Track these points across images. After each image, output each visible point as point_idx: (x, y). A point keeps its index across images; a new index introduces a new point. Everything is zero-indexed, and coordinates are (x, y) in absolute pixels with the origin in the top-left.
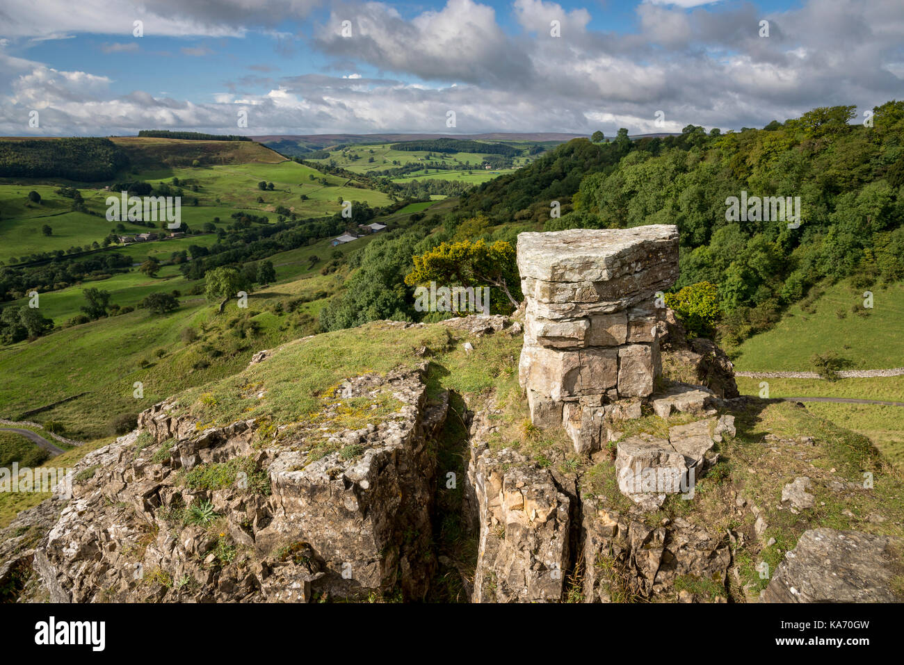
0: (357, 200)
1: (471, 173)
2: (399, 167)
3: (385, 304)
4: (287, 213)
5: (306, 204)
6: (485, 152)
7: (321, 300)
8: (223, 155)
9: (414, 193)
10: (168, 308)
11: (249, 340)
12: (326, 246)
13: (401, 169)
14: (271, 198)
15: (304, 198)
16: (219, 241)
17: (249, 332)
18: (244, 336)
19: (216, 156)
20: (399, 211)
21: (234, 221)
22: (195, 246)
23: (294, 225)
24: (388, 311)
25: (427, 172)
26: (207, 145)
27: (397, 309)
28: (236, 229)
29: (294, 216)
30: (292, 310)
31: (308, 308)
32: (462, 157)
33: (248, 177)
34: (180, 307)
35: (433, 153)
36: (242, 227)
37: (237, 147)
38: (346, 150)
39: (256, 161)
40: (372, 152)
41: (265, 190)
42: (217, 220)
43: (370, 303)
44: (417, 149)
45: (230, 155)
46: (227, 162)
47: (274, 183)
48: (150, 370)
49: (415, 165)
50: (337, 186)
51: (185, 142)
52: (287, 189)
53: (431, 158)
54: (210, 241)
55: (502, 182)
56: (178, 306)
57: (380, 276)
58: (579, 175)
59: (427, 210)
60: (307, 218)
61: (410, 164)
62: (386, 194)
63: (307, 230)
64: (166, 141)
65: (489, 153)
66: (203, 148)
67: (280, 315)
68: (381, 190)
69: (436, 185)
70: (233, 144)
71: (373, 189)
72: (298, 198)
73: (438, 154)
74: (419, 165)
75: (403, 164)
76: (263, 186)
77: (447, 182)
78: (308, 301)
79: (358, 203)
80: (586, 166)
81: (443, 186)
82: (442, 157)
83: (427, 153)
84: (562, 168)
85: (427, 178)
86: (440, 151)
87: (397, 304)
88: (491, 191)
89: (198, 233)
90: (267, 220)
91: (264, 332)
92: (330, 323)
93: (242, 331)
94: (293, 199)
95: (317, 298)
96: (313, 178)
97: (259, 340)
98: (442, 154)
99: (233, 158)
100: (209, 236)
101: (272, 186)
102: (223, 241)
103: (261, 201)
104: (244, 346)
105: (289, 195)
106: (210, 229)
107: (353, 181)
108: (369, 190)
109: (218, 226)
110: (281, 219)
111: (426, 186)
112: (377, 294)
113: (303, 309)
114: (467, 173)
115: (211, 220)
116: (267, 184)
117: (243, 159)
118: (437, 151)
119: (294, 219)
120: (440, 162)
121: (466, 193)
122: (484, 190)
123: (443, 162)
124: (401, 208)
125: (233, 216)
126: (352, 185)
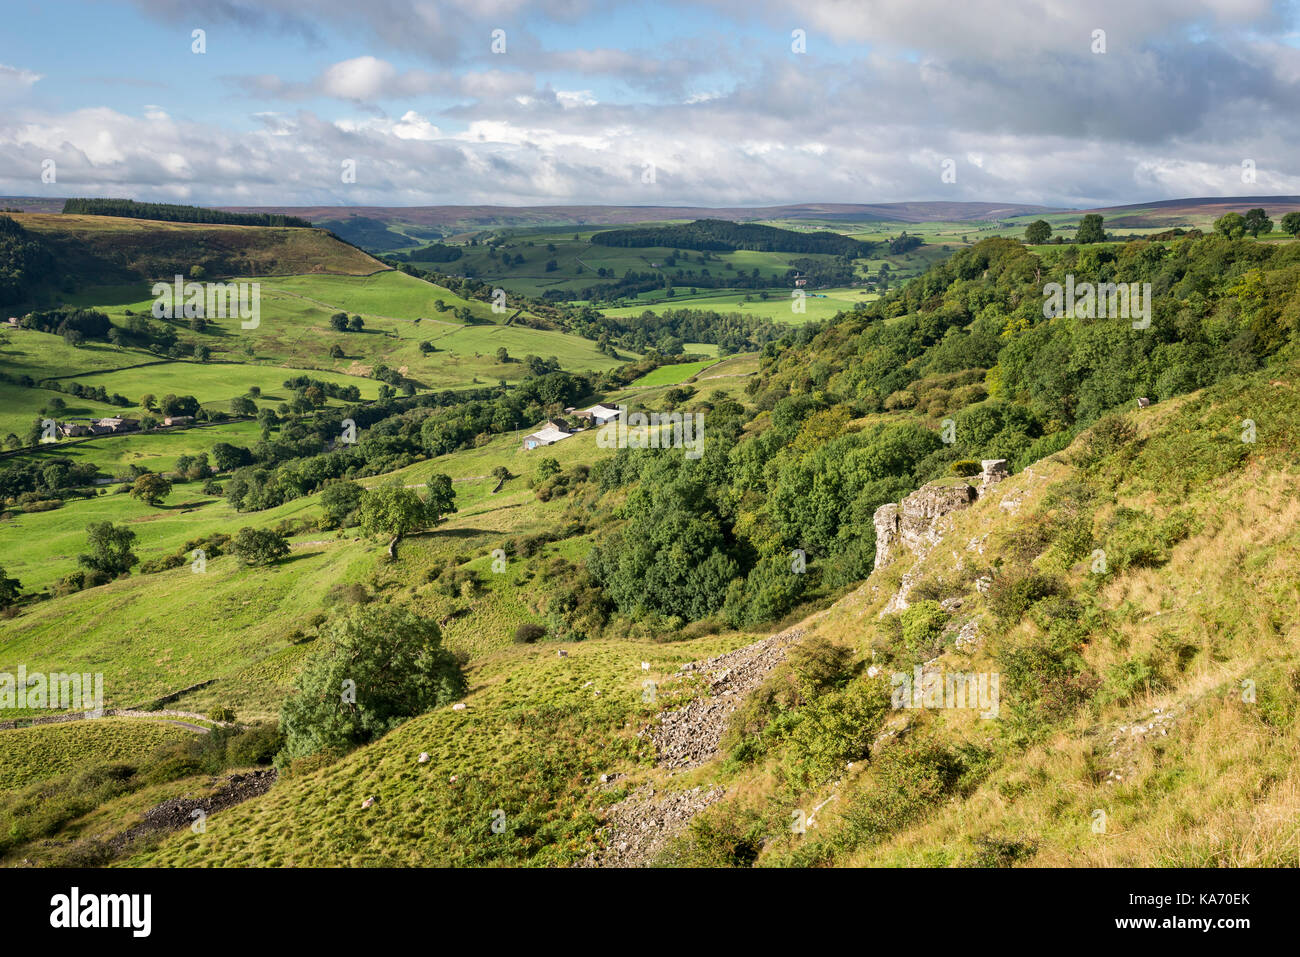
0: (536, 354)
1: (765, 297)
2: (612, 282)
3: (696, 541)
4: (398, 380)
5: (433, 360)
6: (792, 250)
7: (574, 539)
8: (253, 256)
9: (649, 339)
10: (271, 554)
11: (466, 600)
12: (514, 449)
13: (617, 286)
14: (357, 346)
15: (428, 348)
16: (266, 435)
17: (465, 587)
18: (457, 593)
19: (238, 257)
20: (638, 381)
21: (291, 397)
22: (227, 446)
23: (413, 406)
24: (700, 551)
25: (671, 294)
26: (226, 233)
27: (715, 549)
28: (298, 411)
29: (412, 386)
30: (531, 553)
31: (556, 550)
32: (745, 257)
33: (308, 303)
34: (293, 554)
35: (682, 252)
36: (308, 406)
37: (282, 239)
38: (498, 244)
39: (323, 269)
41: (344, 329)
42: (256, 391)
43: (674, 538)
44: (649, 243)
45: (268, 255)
46: (261, 270)
47: (363, 317)
48: (309, 645)
49: (645, 277)
50: (493, 323)
51: (173, 227)
52: (390, 329)
53: (677, 262)
54: (249, 437)
55: (844, 327)
56: (287, 551)
57: (678, 499)
58: (997, 321)
59: (695, 380)
60: (439, 390)
61: (634, 276)
62: (595, 343)
63: (468, 418)
64: (132, 225)
65: (802, 251)
66: (212, 241)
67: (513, 561)
68: (582, 333)
69: (694, 322)
70: (273, 234)
71: (566, 330)
72: (414, 347)
73: (695, 254)
74: (653, 277)
75: (620, 274)
76: (341, 323)
77: (717, 317)
78: (553, 539)
79: (539, 360)
80: (1012, 301)
81: (709, 326)
82: (701, 261)
83: (670, 251)
84: (965, 302)
85: (676, 307)
86: (698, 247)
87: (715, 542)
88: (825, 344)
89: (222, 419)
90: (358, 393)
91: (488, 586)
92: (606, 569)
93: (453, 586)
94: (405, 351)
95: (568, 535)
96: (442, 307)
97: (482, 600)
98: (700, 254)
99: (273, 263)
100: (244, 424)
101: (359, 322)
102: (275, 436)
103: (339, 354)
104: (458, 608)
105: (395, 343)
106: (246, 409)
107: (524, 315)
108: (557, 334)
109: (259, 403)
110: (387, 393)
111: (673, 324)
112: (685, 525)
113: (549, 552)
114: (756, 297)
115: (243, 391)
116: (351, 317)
117: (297, 265)
118: (691, 248)
119: (412, 392)
120: (698, 270)
121: (771, 348)
122: (810, 341)
123: (705, 272)
124: (641, 374)
125: (288, 385)
126: (522, 322)
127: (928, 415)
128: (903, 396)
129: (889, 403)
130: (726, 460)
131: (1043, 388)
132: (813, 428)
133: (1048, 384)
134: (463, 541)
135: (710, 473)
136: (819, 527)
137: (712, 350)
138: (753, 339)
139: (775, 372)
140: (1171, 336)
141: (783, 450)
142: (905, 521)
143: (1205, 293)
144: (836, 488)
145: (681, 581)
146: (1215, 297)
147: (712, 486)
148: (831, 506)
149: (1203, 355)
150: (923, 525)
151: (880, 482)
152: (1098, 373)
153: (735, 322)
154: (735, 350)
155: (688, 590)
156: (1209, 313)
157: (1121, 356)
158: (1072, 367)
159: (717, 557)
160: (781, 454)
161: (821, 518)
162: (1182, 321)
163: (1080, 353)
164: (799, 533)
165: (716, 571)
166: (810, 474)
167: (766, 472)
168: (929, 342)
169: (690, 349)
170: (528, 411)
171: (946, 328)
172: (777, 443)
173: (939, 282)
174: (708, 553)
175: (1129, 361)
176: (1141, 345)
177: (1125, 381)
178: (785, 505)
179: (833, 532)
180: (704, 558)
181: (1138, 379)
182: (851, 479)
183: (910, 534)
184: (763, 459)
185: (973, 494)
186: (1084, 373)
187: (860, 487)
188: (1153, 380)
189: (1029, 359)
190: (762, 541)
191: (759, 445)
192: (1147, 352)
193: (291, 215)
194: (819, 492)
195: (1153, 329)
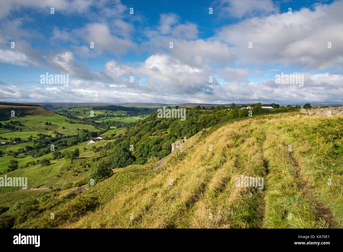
0: (84, 129)
1: (123, 118)
2: (96, 116)
3: (127, 156)
4: (58, 134)
5: (65, 130)
6: (127, 111)
7: (105, 157)
8: (29, 112)
9: (104, 126)
10: (47, 164)
11: (87, 168)
12: (85, 145)
13: (97, 117)
14: (50, 128)
15: (64, 128)
16: (35, 144)
17: (87, 166)
18: (86, 167)
19: (27, 112)
20: (105, 133)
21: (39, 137)
22: (28, 146)
23: (62, 138)
24: (127, 158)
25: (107, 118)
26: (24, 108)
27: (130, 157)
28: (40, 140)
29: (61, 135)
30: (98, 160)
31: (102, 159)
32: (119, 112)
33: (40, 120)
35: (108, 111)
36: (42, 139)
37: (35, 109)
38: (74, 109)
39: (43, 114)
40: (84, 110)
41: (47, 125)
42: (32, 136)
43: (123, 156)
44: (102, 109)
45: (33, 112)
46: (31, 114)
47: (51, 122)
48: (60, 177)
49: (102, 115)
50: (76, 123)
52: (56, 125)
53: (107, 112)
54: (31, 145)
56: (50, 163)
57: (123, 150)
59: (115, 132)
60: (67, 135)
61: (100, 115)
62: (94, 126)
63: (76, 140)
65: (129, 111)
66: (22, 109)
67: (95, 162)
68: (92, 125)
69: (111, 123)
70: (33, 108)
71: (89, 124)
72: (61, 128)
73: (110, 111)
74: (103, 115)
75: (97, 115)
76: (47, 124)
77: (115, 122)
78: (101, 158)
79: (85, 130)
80: (167, 119)
81: (114, 123)
82: (111, 112)
83: (106, 111)
85: (108, 120)
86: (111, 110)
89: (25, 142)
90: (51, 136)
91: (91, 166)
92: (112, 162)
93: (85, 166)
94: (59, 128)
95: (104, 157)
96: (66, 121)
97: (90, 168)
98: (111, 111)
99: (33, 113)
100: (30, 142)
101: (50, 124)
102: (36, 144)
103: (47, 129)
104: (86, 170)
105: (57, 127)
106: (30, 139)
107: (81, 122)
108: (87, 125)
109: (32, 138)
110: (57, 136)
111: (108, 123)
112: (125, 154)
113: (101, 160)
114: (122, 118)
115: (29, 136)
116: (49, 122)
117: (38, 113)
118: (109, 110)
119: (62, 136)
120: (111, 114)
121: (128, 127)
122: (135, 125)
123: (112, 114)
124: (106, 132)
125: (38, 135)
126: (81, 123)
127: (159, 136)
128: (155, 133)
129: (152, 134)
131: (176, 131)
132: (143, 138)
133: (177, 131)
134: (84, 159)
135: (127, 146)
136: (146, 153)
137: (115, 127)
138: (122, 126)
139: (129, 131)
140: (193, 124)
141: (139, 142)
143: (197, 118)
144: (148, 147)
145: (125, 162)
146: (198, 118)
147: (127, 148)
148: (147, 150)
149: (198, 126)
151: (155, 146)
152: (184, 129)
153: (119, 122)
154: (119, 127)
155: (126, 164)
156: (197, 120)
157: (187, 126)
158: (180, 128)
159: (130, 158)
160: (138, 142)
161: (146, 152)
162: (194, 122)
163: (181, 126)
164: (142, 154)
165: (130, 161)
166: (144, 145)
167: (136, 145)
168: (155, 125)
169: (111, 127)
170: (87, 138)
171: (157, 123)
172: (138, 141)
173: (155, 116)
174: (129, 158)
175: (188, 127)
176: (190, 125)
177: (188, 130)
178: (140, 150)
179: (148, 154)
180: (128, 159)
181: (190, 130)
182: (150, 145)
184: (135, 143)
185: (184, 142)
186: (182, 129)
187: (152, 147)
188: (192, 130)
189: (174, 127)
190: (136, 156)
191: (135, 141)
192: (191, 126)
193: (37, 104)
194: (145, 148)
195: (191, 123)
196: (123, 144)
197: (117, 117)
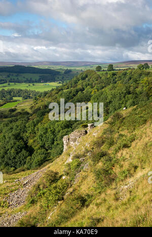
1: (33, 85)
3: (18, 148)
6: (40, 73)
9: (4, 96)
24: (19, 150)
25: (9, 84)
32: (28, 76)
35: (11, 74)
43: (12, 147)
49: (2, 80)
53: (10, 76)
55: (54, 92)
58: (90, 90)
59: (16, 106)
65: (42, 73)
69: (15, 92)
73: (15, 74)
74: (4, 80)
77: (21, 90)
80: (93, 85)
81: (19, 92)
82: (17, 76)
83: (8, 74)
84: (83, 86)
86: (16, 72)
87: (23, 147)
88: (49, 97)
111: (10, 92)
112: (15, 144)
114: (31, 85)
120: (16, 78)
121: (36, 98)
122: (45, 96)
123: (18, 79)
124: (2, 105)
130: (25, 126)
135: (21, 130)
136: (49, 142)
137: (20, 99)
138: (31, 96)
139: (37, 104)
140: (129, 93)
141: (40, 123)
142: (70, 140)
143: (136, 83)
144: (53, 132)
145: (14, 158)
146: (138, 84)
147: (22, 133)
148: (52, 136)
149: (136, 97)
150: (75, 140)
151: (64, 130)
152: (113, 102)
153: (26, 91)
154: (26, 99)
155: (16, 160)
156: (137, 87)
157: (118, 98)
158: (108, 101)
159: (24, 151)
160: (39, 124)
161: (50, 140)
162: (131, 89)
163: (109, 97)
164: (44, 144)
165: (23, 155)
166: (47, 129)
167: (36, 129)
168: (74, 95)
169: (15, 98)
171: (78, 92)
172: (38, 122)
173: (76, 81)
174: (21, 150)
175: (120, 99)
176: (123, 95)
177: (120, 104)
178: (41, 137)
179: (53, 143)
180: (20, 152)
181: (122, 103)
182: (57, 130)
183: (72, 143)
184: (35, 126)
185: (86, 132)
186: (110, 102)
187: (59, 132)
188: (126, 103)
189: (98, 99)
190: (35, 147)
191: (33, 122)
192: (124, 97)
194: (49, 134)
195: (125, 91)
196: (14, 127)
197: (24, 84)
